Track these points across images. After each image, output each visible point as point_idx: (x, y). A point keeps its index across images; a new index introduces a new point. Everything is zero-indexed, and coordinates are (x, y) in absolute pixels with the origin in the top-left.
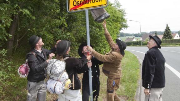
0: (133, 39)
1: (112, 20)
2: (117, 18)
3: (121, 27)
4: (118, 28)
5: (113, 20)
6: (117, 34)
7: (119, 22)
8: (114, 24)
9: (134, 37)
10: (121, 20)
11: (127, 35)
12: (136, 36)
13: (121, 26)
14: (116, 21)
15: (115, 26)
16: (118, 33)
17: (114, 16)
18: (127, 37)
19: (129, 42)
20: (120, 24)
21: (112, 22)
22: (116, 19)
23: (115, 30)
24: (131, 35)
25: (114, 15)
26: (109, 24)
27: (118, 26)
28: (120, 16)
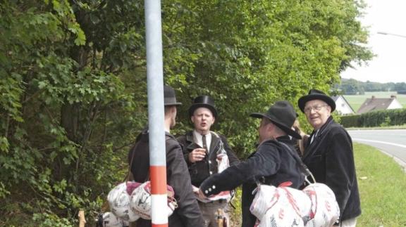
0: (390, 101)
1: (307, 27)
2: (331, 20)
3: (345, 57)
4: (336, 61)
5: (315, 27)
6: (328, 82)
7: (340, 35)
8: (320, 46)
9: (395, 93)
10: (343, 26)
11: (370, 87)
12: (399, 93)
13: (347, 54)
14: (327, 33)
15: (322, 51)
16: (333, 79)
17: (317, 14)
18: (369, 95)
19: (375, 111)
20: (342, 46)
21: (307, 36)
22: (324, 23)
23: (320, 66)
24: (383, 88)
25: (318, 7)
26: (299, 44)
27: (335, 53)
28: (340, 13)
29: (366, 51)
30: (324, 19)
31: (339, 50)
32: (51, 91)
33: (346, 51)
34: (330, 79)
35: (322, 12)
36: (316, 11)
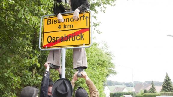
0: (123, 89)
1: (96, 64)
2: (104, 62)
3: (108, 73)
4: (105, 74)
5: (99, 64)
6: (103, 81)
7: (106, 67)
8: (100, 69)
9: (125, 86)
10: (107, 64)
11: (117, 83)
12: (127, 86)
13: (109, 72)
14: (103, 66)
15: (101, 71)
16: (104, 80)
17: (99, 60)
18: (116, 86)
19: (119, 92)
20: (107, 69)
21: (96, 67)
22: (102, 63)
23: (100, 76)
24: (121, 84)
25: (100, 58)
26: (94, 69)
27: (105, 72)
28: (107, 60)
29: (115, 72)
30: (102, 62)
31: (106, 71)
32: (25, 81)
33: (108, 71)
34: (103, 80)
35: (101, 59)
36: (99, 59)
